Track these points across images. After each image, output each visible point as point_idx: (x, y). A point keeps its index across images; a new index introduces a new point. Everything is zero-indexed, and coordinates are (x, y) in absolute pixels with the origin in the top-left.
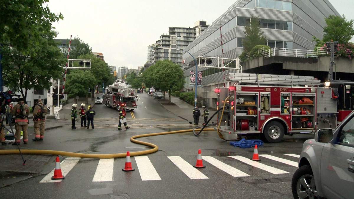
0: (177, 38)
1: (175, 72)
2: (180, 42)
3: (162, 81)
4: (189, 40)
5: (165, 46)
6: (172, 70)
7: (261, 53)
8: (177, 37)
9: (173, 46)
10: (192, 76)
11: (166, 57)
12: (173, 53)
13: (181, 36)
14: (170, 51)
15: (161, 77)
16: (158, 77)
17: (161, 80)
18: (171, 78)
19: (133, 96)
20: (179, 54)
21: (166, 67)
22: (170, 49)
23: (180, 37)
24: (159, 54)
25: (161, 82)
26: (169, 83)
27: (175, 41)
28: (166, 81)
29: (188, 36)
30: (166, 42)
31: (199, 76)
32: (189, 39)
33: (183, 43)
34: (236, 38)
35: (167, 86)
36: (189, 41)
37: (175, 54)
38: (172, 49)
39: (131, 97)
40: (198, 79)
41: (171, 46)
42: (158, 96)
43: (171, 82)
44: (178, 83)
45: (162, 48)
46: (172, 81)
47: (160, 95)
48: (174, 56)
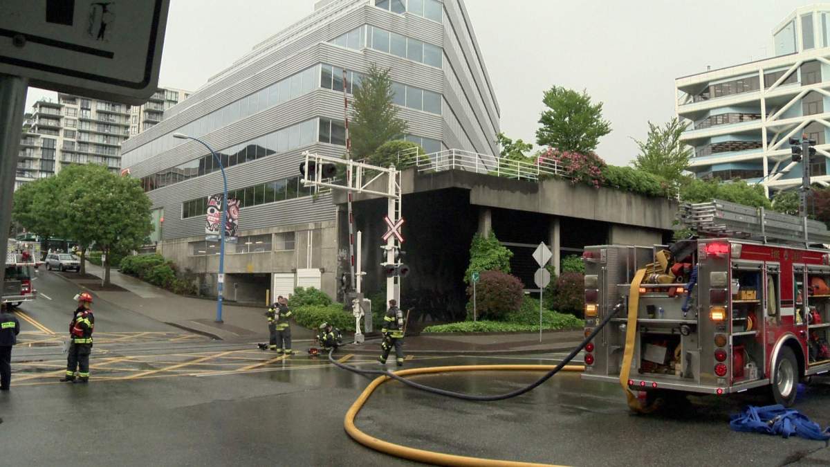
0: (82, 114)
1: (127, 200)
2: (88, 124)
3: (91, 223)
4: (112, 122)
5: (46, 131)
6: (121, 192)
7: (407, 160)
8: (79, 109)
9: (67, 133)
10: (212, 211)
11: (48, 160)
12: (67, 152)
13: (90, 110)
14: (59, 145)
15: (89, 209)
16: (78, 211)
17: (89, 219)
18: (119, 216)
19: (29, 264)
20: (84, 154)
21: (101, 182)
22: (60, 141)
23: (88, 112)
24: (28, 151)
25: (86, 223)
26: (111, 228)
27: (75, 120)
28: (102, 223)
29: (110, 110)
30: (50, 120)
31: (229, 212)
32: (112, 119)
33: (94, 128)
34: (315, 119)
35: (104, 237)
36: (111, 125)
37: (72, 153)
38: (64, 141)
39: (21, 264)
40: (227, 219)
41: (62, 133)
42: (61, 264)
43: (115, 225)
44: (136, 230)
45: (38, 136)
46: (120, 224)
47: (68, 262)
48: (69, 158)
